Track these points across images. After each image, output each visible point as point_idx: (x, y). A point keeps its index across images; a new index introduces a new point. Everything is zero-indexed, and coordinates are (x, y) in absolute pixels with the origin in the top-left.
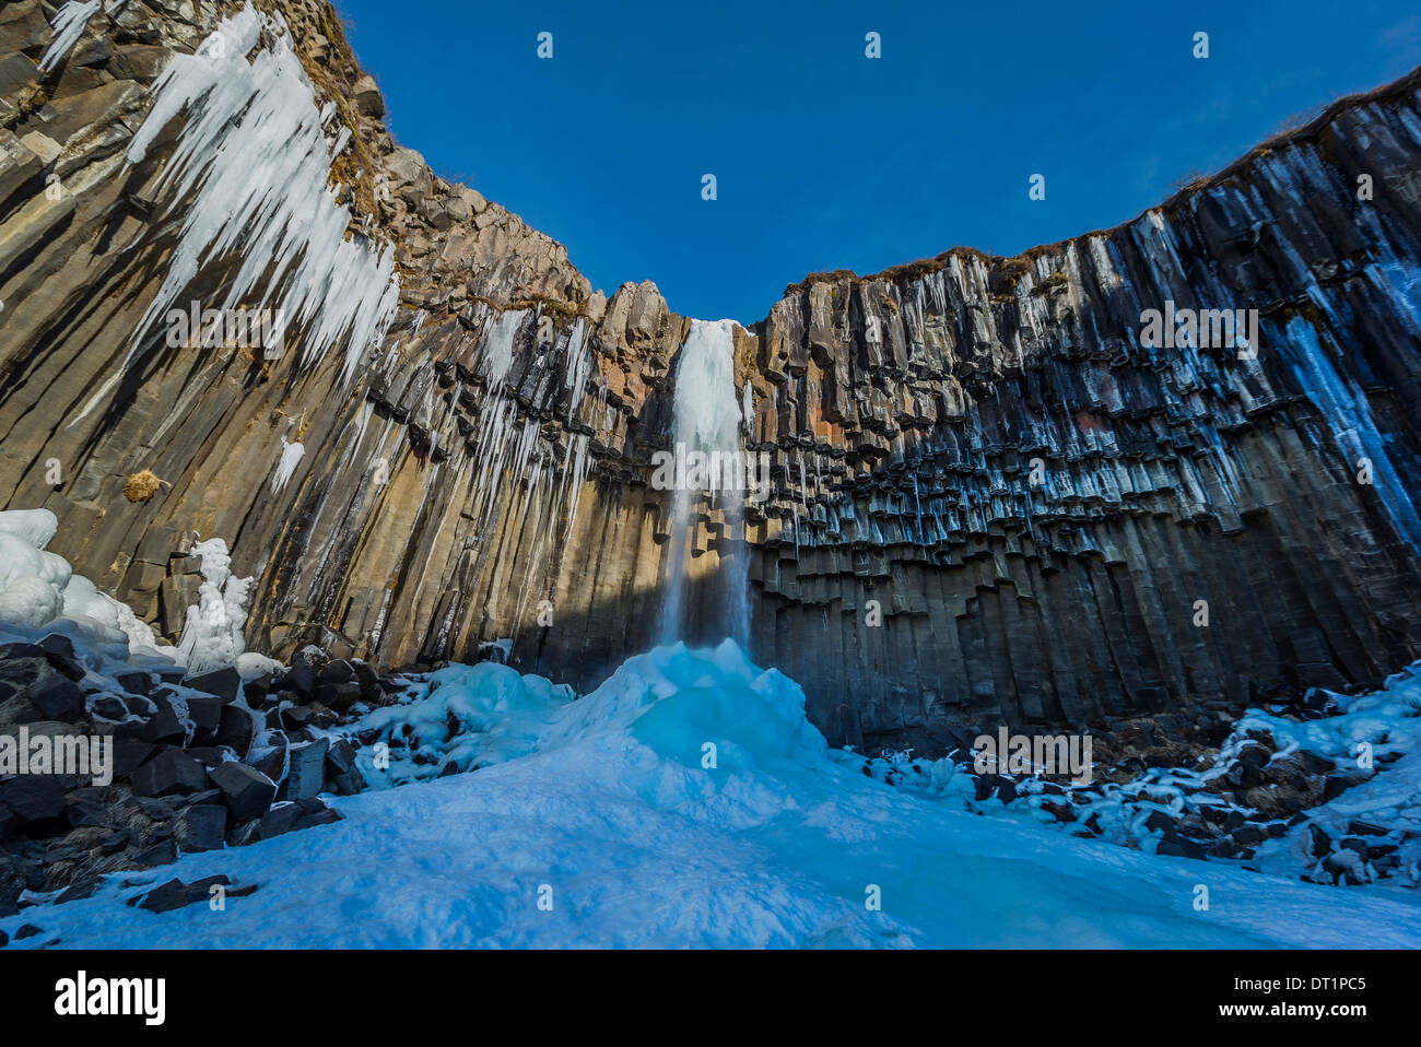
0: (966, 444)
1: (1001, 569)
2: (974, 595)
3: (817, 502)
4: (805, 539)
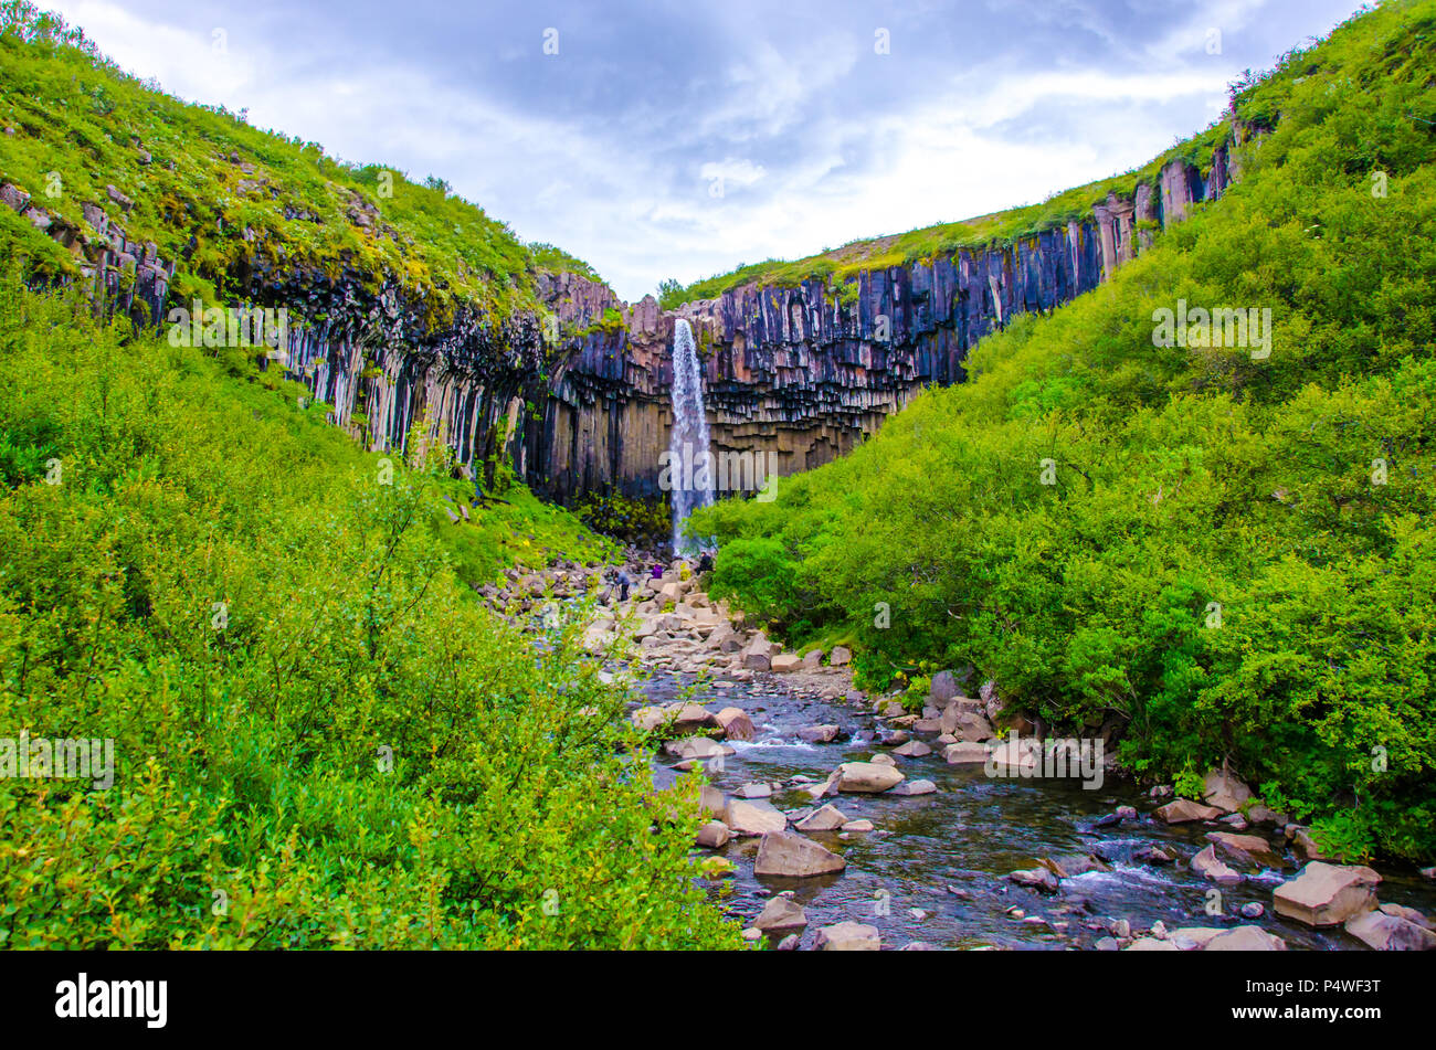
0: (807, 378)
1: (824, 432)
2: (813, 442)
3: (740, 404)
4: (736, 421)
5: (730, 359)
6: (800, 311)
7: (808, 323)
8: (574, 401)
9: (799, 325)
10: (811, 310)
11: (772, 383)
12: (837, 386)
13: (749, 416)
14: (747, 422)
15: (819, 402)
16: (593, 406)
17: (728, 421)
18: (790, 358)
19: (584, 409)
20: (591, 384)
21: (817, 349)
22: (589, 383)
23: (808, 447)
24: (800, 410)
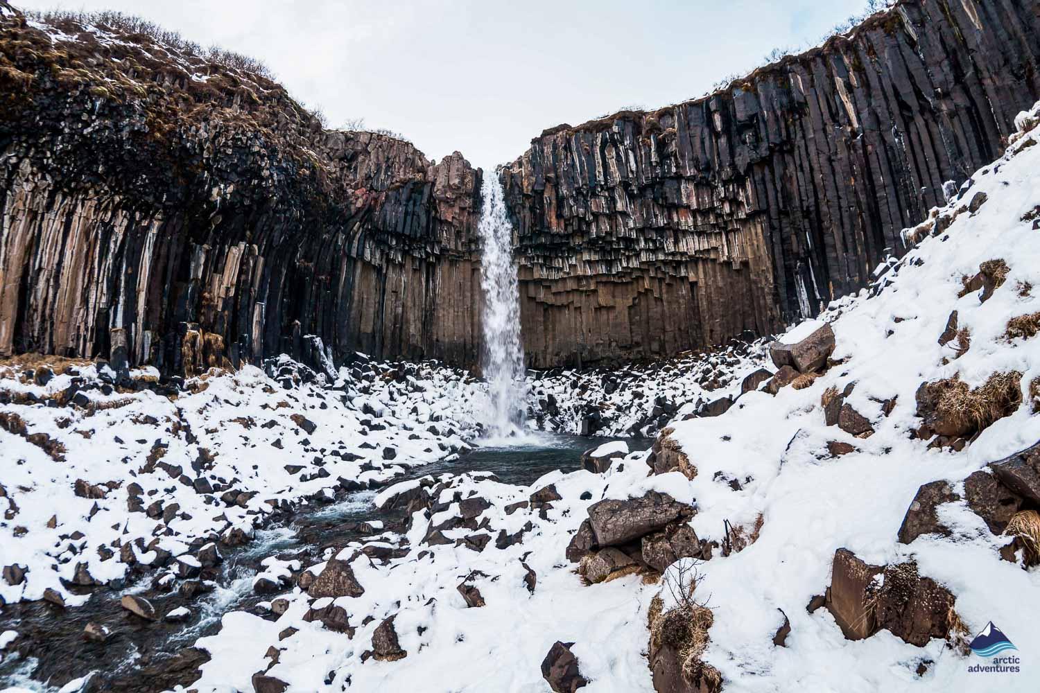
0: (626, 224)
1: (647, 284)
2: (636, 296)
3: (557, 257)
4: (554, 275)
5: (541, 209)
6: (614, 153)
7: (623, 164)
8: (377, 261)
10: (626, 151)
11: (588, 232)
12: (660, 230)
13: (567, 270)
14: (565, 276)
15: (641, 250)
16: (401, 266)
17: (544, 277)
18: (607, 203)
19: (391, 269)
20: (394, 243)
21: (635, 192)
22: (391, 242)
23: (631, 300)
24: (620, 260)
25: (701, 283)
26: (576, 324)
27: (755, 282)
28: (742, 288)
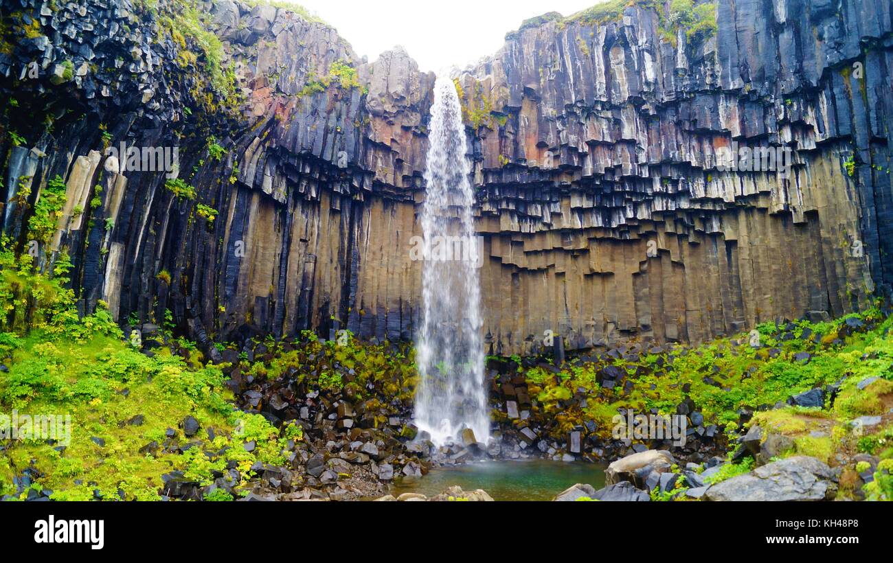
1: (661, 243)
2: (644, 259)
3: (534, 202)
4: (527, 228)
5: (516, 134)
6: (622, 56)
7: (635, 71)
8: (281, 195)
9: (621, 78)
10: (640, 53)
11: (579, 169)
12: (685, 167)
13: (547, 219)
14: (545, 229)
15: (656, 194)
16: (315, 204)
17: (516, 229)
18: (609, 128)
19: (299, 209)
20: (308, 170)
21: (651, 113)
22: (304, 169)
23: (637, 265)
24: (624, 209)
25: (743, 243)
26: (557, 297)
27: (828, 242)
28: (807, 250)
